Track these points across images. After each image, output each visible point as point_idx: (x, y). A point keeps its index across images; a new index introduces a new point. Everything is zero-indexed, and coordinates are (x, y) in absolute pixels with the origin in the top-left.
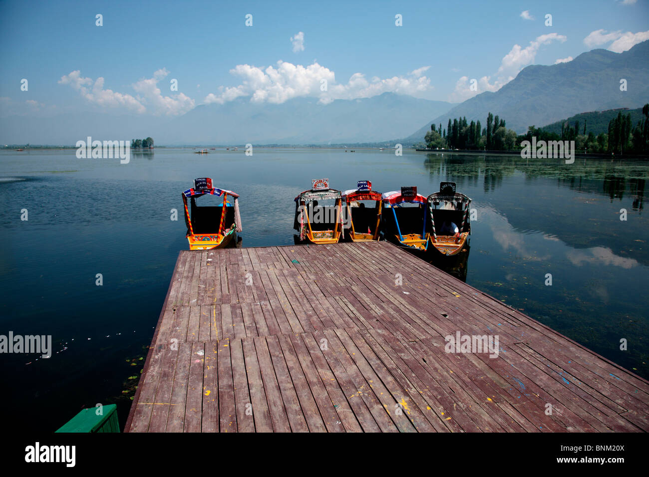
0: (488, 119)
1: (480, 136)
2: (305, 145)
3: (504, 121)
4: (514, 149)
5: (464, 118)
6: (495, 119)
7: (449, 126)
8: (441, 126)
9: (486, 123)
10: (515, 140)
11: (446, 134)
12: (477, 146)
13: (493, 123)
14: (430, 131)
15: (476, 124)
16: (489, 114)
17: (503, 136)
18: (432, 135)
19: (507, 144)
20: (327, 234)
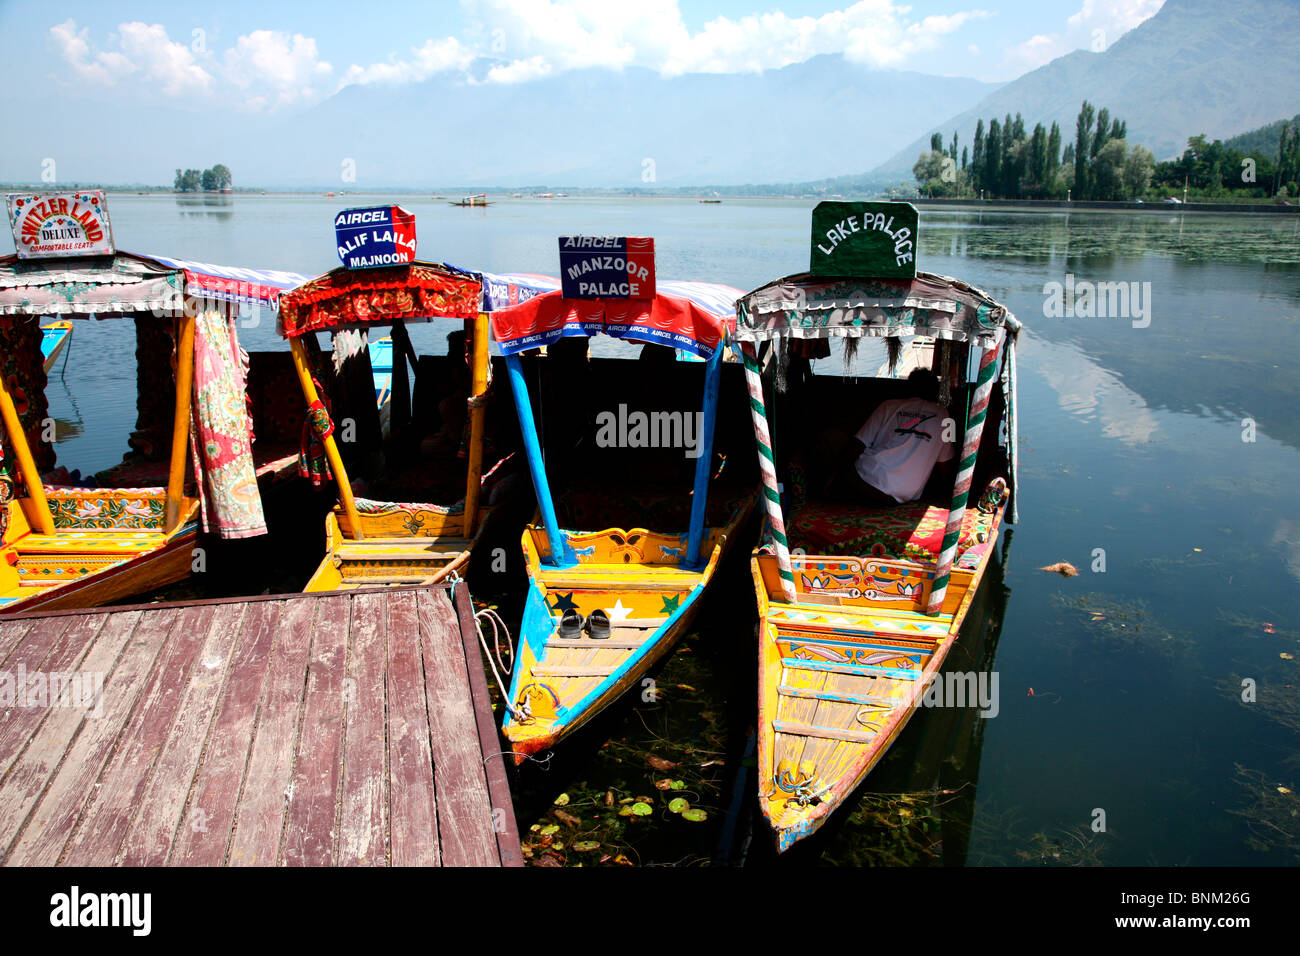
0: (1081, 118)
1: (1056, 164)
2: (616, 189)
3: (1124, 124)
4: (1146, 197)
5: (1018, 117)
6: (1100, 117)
7: (978, 138)
8: (955, 139)
9: (1075, 130)
10: (1150, 172)
11: (970, 161)
12: (1049, 189)
13: (1094, 128)
14: (929, 151)
15: (1048, 133)
16: (1084, 105)
17: (1117, 164)
18: (932, 163)
19: (1127, 183)
20: (132, 508)
